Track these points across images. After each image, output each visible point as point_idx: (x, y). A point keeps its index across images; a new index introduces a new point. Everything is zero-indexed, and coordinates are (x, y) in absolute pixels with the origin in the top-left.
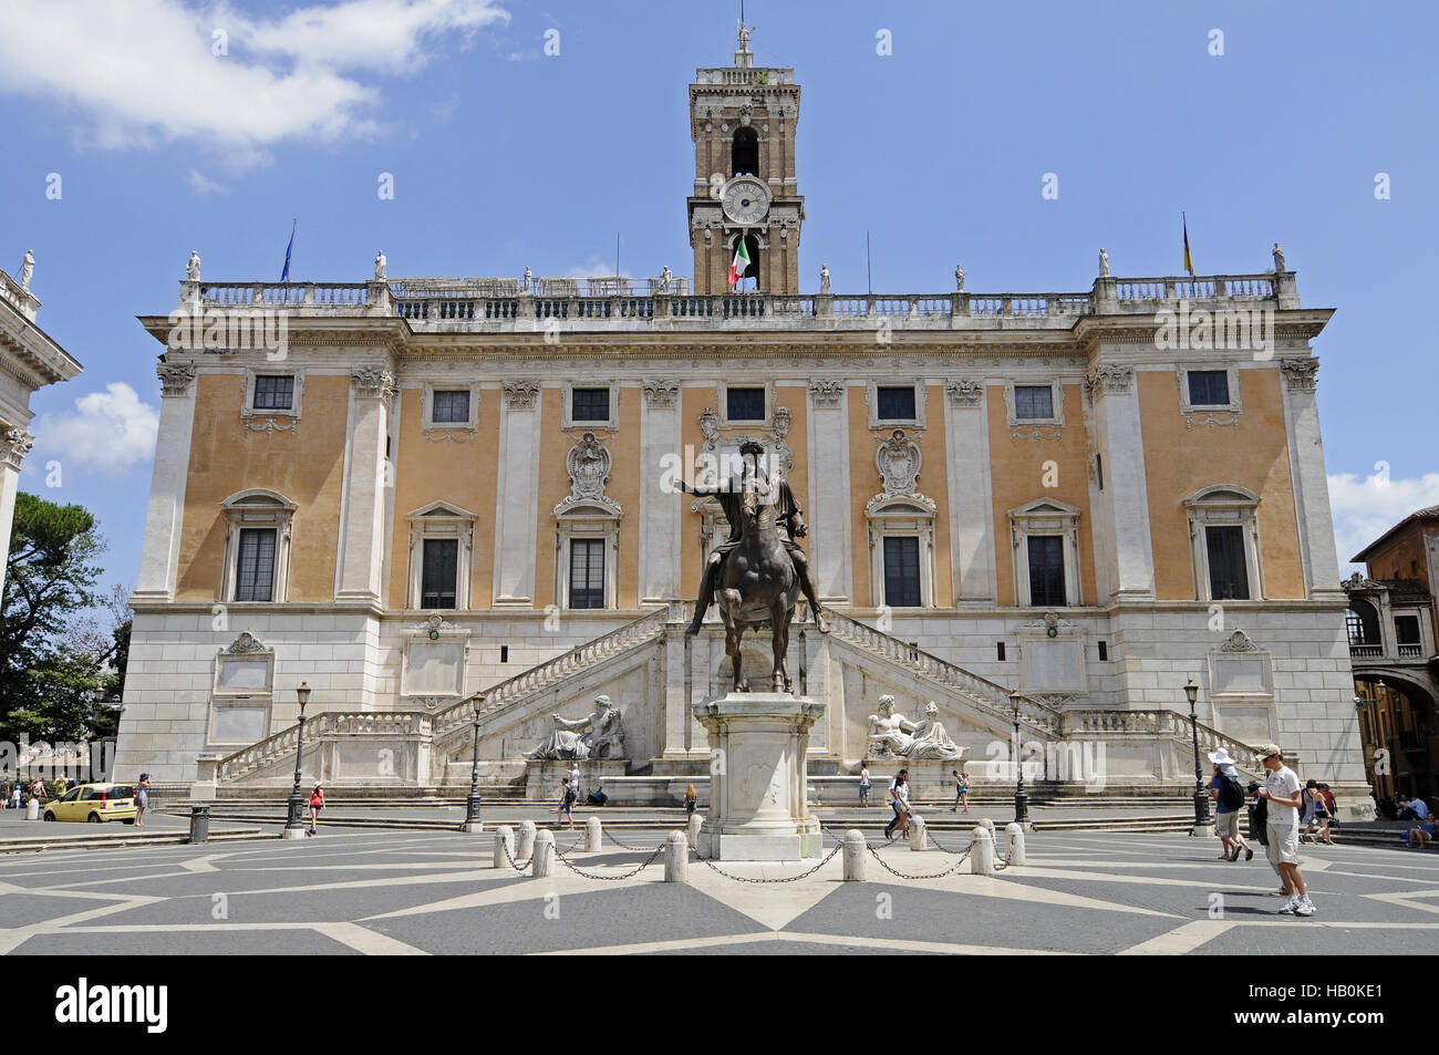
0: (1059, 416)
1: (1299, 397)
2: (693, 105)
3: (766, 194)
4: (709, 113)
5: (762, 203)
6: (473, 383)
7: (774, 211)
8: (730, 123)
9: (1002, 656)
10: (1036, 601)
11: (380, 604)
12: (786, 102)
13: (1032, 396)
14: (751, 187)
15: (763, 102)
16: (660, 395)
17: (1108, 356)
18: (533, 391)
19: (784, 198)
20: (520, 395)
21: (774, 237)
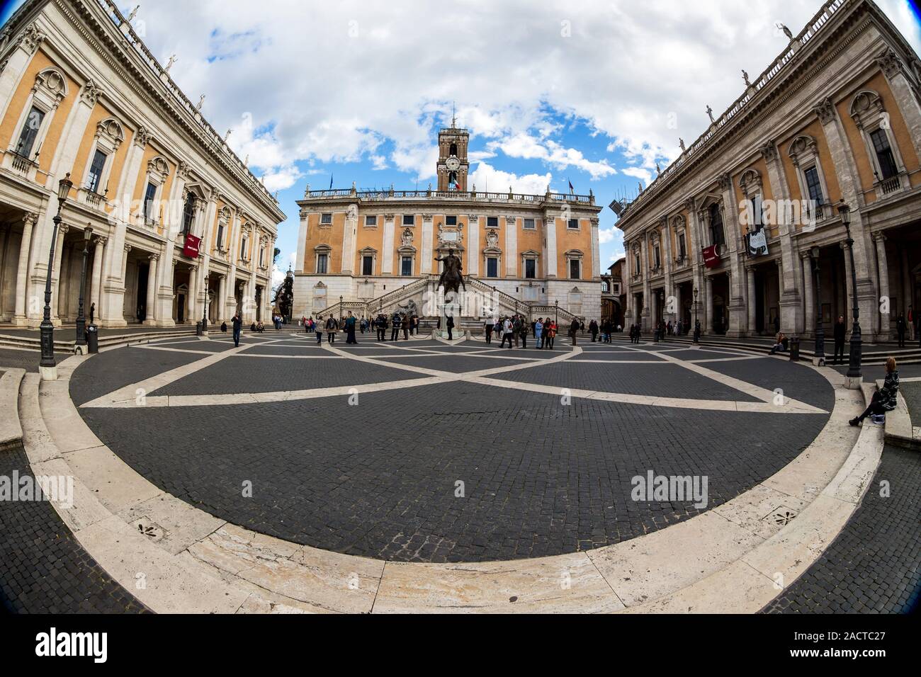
0: (536, 228)
1: (594, 228)
2: (439, 137)
3: (458, 162)
4: (444, 140)
5: (458, 164)
6: (377, 214)
7: (461, 166)
8: (449, 142)
9: (517, 291)
10: (527, 277)
11: (353, 274)
12: (465, 138)
13: (529, 222)
14: (455, 160)
15: (459, 138)
16: (427, 218)
17: (549, 213)
18: (393, 217)
19: (464, 163)
20: (389, 218)
21: (461, 173)
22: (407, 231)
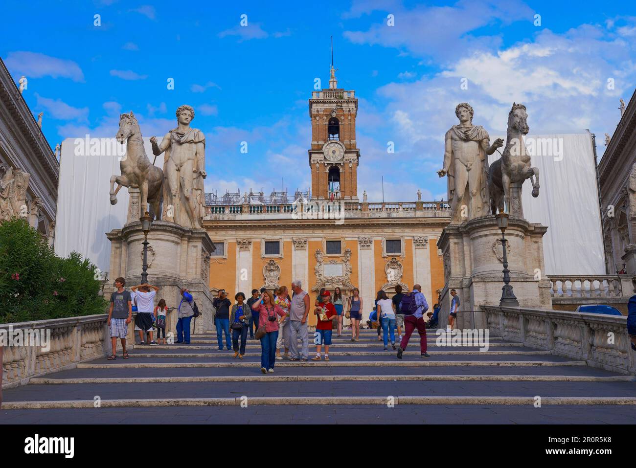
2: (311, 108)
3: (343, 148)
4: (318, 111)
5: (341, 152)
6: (225, 239)
7: (346, 155)
8: (326, 115)
12: (352, 106)
14: (336, 145)
15: (341, 106)
16: (300, 244)
18: (250, 243)
19: (351, 149)
20: (244, 245)
21: (347, 167)
22: (270, 265)
